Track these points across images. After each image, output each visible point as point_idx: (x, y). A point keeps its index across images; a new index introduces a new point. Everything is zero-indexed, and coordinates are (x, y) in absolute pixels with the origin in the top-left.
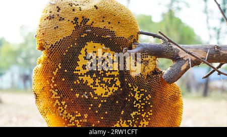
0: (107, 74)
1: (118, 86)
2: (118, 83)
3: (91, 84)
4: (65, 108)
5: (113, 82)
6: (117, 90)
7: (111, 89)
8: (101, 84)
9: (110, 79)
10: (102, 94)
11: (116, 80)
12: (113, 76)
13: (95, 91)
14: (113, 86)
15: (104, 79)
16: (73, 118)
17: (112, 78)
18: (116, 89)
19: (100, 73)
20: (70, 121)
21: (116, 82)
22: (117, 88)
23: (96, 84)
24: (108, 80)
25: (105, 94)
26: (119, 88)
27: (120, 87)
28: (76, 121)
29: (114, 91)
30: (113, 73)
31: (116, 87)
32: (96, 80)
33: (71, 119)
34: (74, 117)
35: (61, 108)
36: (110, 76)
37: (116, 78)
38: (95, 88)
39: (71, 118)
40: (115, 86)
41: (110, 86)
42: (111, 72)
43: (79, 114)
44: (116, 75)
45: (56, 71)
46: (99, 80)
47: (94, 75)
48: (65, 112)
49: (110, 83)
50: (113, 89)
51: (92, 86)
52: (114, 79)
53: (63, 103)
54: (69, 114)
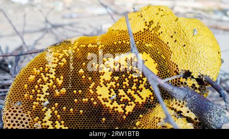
0: (129, 90)
1: (125, 111)
2: (129, 109)
3: (104, 79)
4: (60, 63)
5: (126, 102)
6: (119, 111)
7: (115, 104)
8: (112, 90)
9: (126, 97)
11: (131, 105)
12: (133, 99)
14: (121, 105)
15: (121, 92)
16: (52, 76)
17: (129, 99)
18: (120, 110)
19: (124, 83)
20: (47, 75)
21: (129, 105)
22: (123, 111)
23: (107, 84)
24: (124, 96)
26: (124, 113)
27: (127, 113)
28: (51, 80)
29: (115, 110)
30: (136, 96)
31: (124, 109)
32: (113, 81)
34: (54, 77)
36: (129, 95)
37: (132, 103)
38: (102, 85)
39: (52, 73)
40: (122, 107)
41: (119, 103)
42: (135, 94)
43: (62, 81)
44: (136, 101)
45: (94, 46)
46: (115, 84)
47: (117, 78)
48: (55, 66)
49: (121, 100)
50: (117, 108)
51: (102, 81)
52: (131, 101)
53: (64, 60)
54: (55, 70)
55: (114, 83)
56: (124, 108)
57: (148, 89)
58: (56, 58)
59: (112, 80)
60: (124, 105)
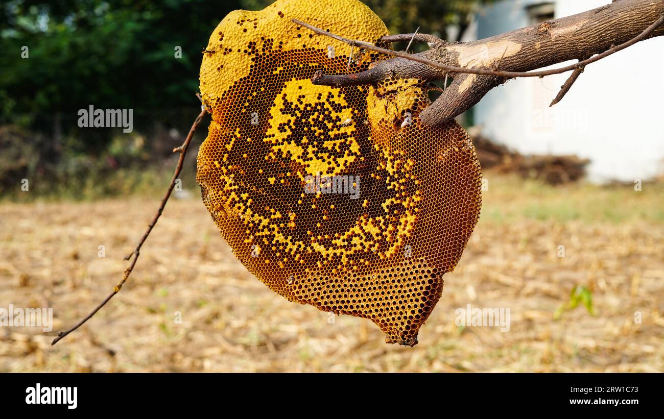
0: (330, 133)
1: (356, 154)
2: (355, 148)
3: (299, 157)
4: (248, 204)
5: (344, 147)
6: (353, 161)
7: (341, 161)
8: (319, 155)
9: (338, 142)
10: (321, 173)
11: (351, 142)
12: (344, 135)
13: (306, 169)
14: (345, 155)
15: (328, 144)
16: (265, 222)
17: (343, 140)
18: (351, 159)
19: (316, 134)
20: (260, 228)
21: (350, 145)
22: (354, 157)
23: (309, 156)
24: (335, 144)
25: (328, 173)
26: (357, 156)
27: (359, 153)
28: (271, 226)
29: (348, 164)
30: (342, 130)
31: (352, 155)
32: (307, 147)
33: (262, 224)
34: (267, 220)
35: (241, 204)
36: (337, 137)
37: (349, 139)
38: (306, 163)
39: (260, 221)
40: (349, 155)
41: (341, 155)
42: (339, 130)
43: (278, 213)
44: (349, 134)
45: (232, 143)
46: (314, 147)
47: (305, 140)
48: (249, 211)
49: (339, 150)
50: (346, 161)
51: (301, 160)
52: (346, 140)
53: (244, 196)
54: (256, 215)
55: (310, 146)
56: (350, 154)
57: (343, 110)
58: (237, 205)
59: (305, 147)
60: (347, 152)
